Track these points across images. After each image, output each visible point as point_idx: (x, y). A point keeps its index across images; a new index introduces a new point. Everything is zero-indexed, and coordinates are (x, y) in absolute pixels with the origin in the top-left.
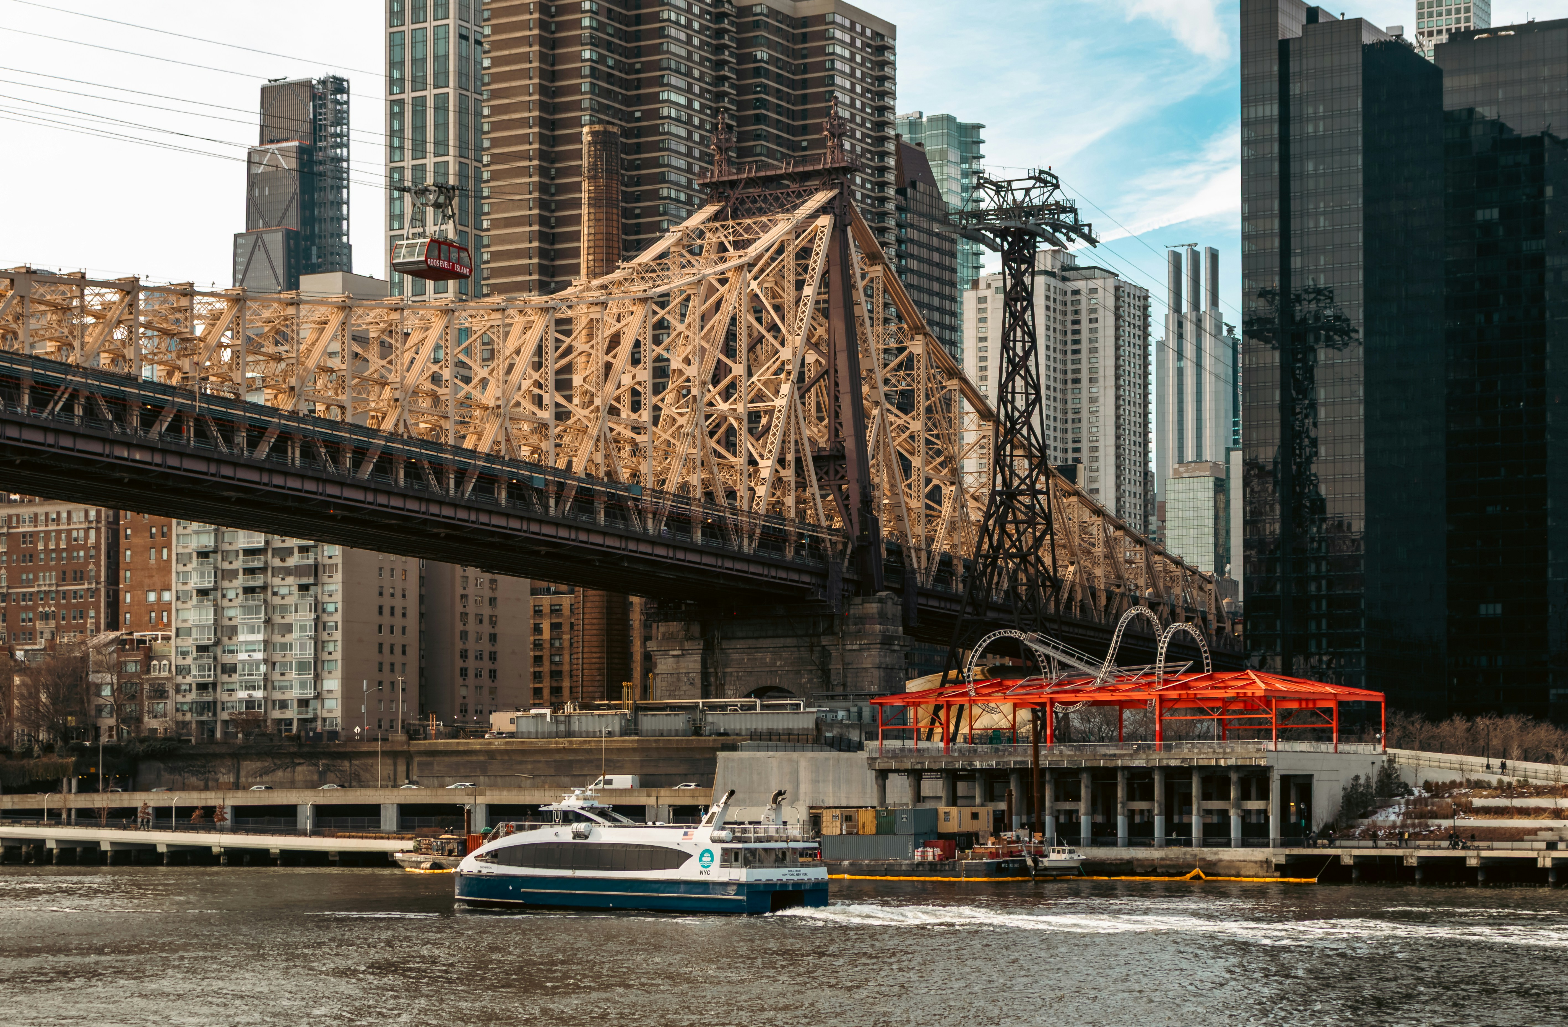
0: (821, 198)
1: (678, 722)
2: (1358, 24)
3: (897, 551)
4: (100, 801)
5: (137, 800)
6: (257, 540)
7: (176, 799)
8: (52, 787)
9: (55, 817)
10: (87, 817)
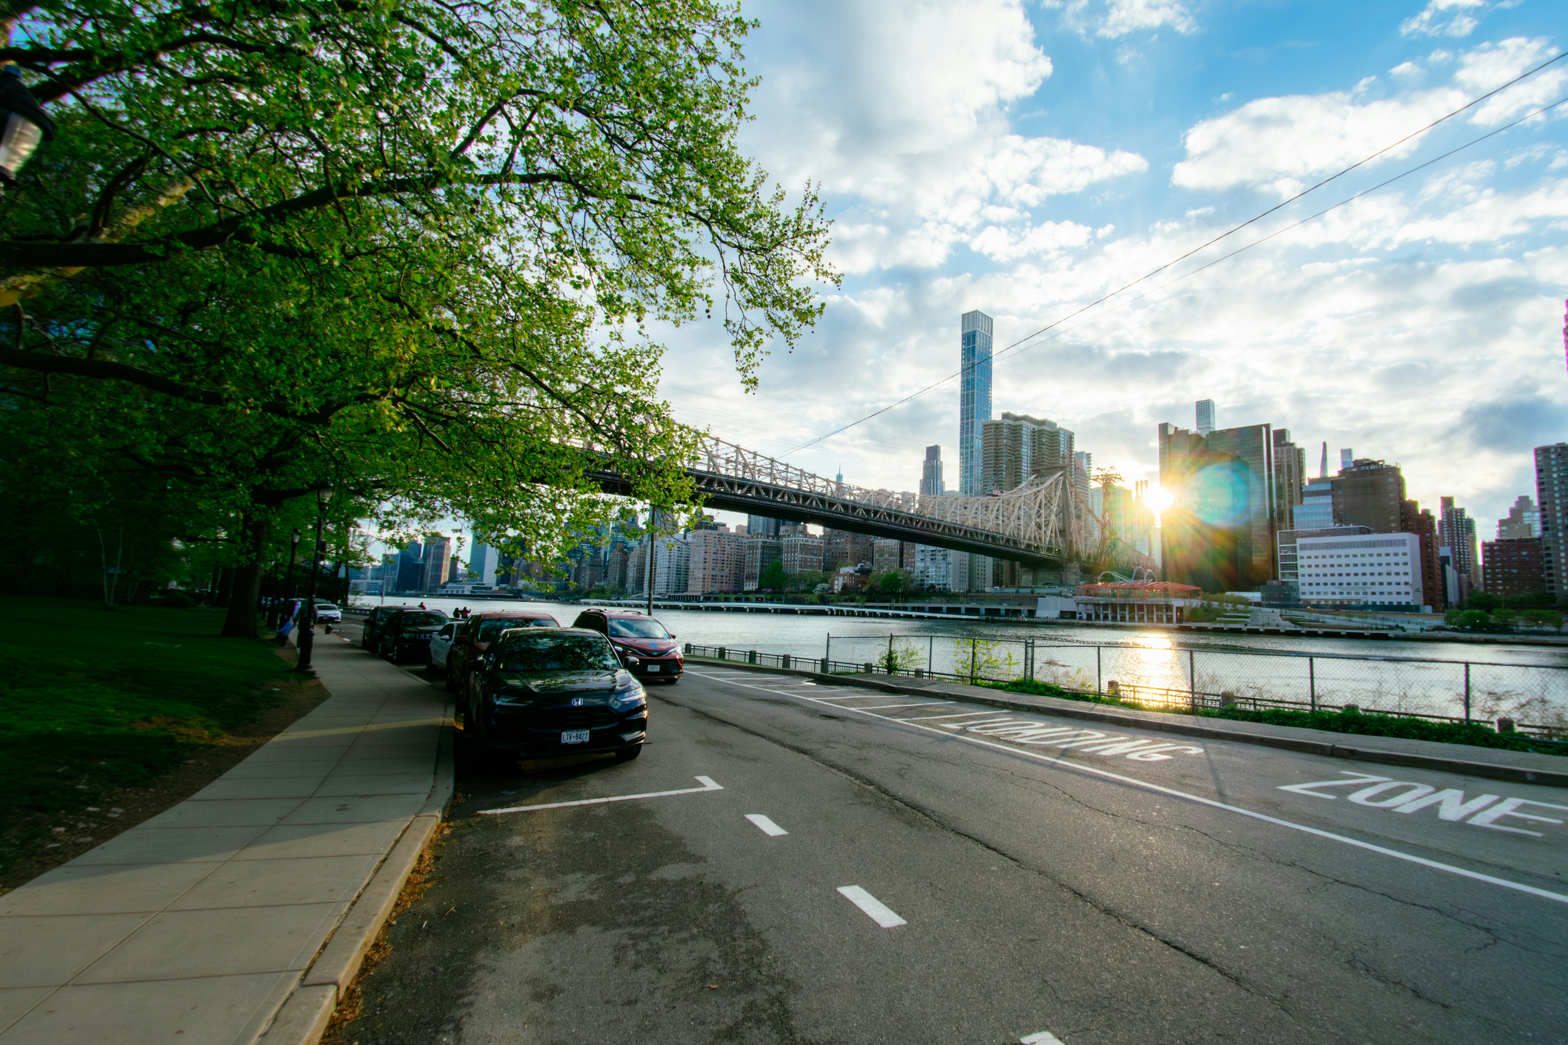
0: (1060, 473)
1: (1029, 591)
2: (1187, 431)
3: (1078, 552)
4: (901, 605)
5: (906, 605)
6: (934, 548)
7: (916, 605)
8: (889, 601)
9: (890, 608)
10: (897, 608)
